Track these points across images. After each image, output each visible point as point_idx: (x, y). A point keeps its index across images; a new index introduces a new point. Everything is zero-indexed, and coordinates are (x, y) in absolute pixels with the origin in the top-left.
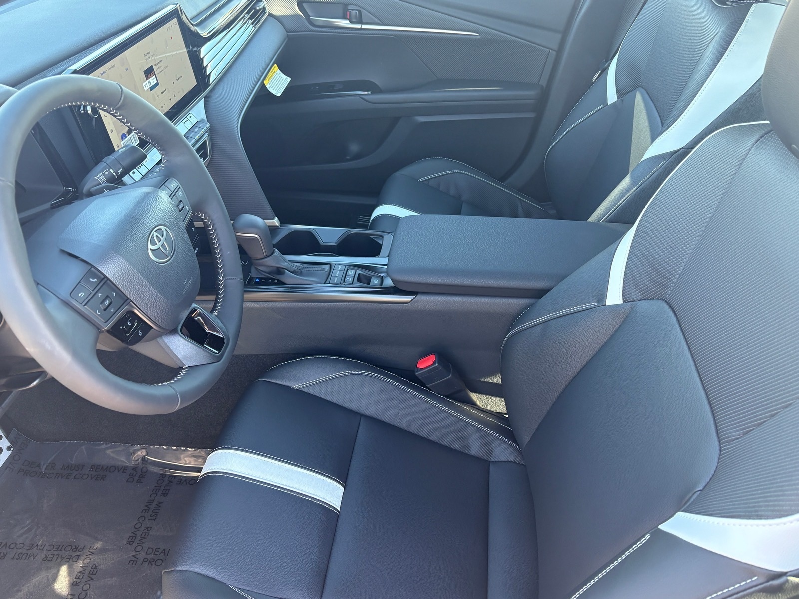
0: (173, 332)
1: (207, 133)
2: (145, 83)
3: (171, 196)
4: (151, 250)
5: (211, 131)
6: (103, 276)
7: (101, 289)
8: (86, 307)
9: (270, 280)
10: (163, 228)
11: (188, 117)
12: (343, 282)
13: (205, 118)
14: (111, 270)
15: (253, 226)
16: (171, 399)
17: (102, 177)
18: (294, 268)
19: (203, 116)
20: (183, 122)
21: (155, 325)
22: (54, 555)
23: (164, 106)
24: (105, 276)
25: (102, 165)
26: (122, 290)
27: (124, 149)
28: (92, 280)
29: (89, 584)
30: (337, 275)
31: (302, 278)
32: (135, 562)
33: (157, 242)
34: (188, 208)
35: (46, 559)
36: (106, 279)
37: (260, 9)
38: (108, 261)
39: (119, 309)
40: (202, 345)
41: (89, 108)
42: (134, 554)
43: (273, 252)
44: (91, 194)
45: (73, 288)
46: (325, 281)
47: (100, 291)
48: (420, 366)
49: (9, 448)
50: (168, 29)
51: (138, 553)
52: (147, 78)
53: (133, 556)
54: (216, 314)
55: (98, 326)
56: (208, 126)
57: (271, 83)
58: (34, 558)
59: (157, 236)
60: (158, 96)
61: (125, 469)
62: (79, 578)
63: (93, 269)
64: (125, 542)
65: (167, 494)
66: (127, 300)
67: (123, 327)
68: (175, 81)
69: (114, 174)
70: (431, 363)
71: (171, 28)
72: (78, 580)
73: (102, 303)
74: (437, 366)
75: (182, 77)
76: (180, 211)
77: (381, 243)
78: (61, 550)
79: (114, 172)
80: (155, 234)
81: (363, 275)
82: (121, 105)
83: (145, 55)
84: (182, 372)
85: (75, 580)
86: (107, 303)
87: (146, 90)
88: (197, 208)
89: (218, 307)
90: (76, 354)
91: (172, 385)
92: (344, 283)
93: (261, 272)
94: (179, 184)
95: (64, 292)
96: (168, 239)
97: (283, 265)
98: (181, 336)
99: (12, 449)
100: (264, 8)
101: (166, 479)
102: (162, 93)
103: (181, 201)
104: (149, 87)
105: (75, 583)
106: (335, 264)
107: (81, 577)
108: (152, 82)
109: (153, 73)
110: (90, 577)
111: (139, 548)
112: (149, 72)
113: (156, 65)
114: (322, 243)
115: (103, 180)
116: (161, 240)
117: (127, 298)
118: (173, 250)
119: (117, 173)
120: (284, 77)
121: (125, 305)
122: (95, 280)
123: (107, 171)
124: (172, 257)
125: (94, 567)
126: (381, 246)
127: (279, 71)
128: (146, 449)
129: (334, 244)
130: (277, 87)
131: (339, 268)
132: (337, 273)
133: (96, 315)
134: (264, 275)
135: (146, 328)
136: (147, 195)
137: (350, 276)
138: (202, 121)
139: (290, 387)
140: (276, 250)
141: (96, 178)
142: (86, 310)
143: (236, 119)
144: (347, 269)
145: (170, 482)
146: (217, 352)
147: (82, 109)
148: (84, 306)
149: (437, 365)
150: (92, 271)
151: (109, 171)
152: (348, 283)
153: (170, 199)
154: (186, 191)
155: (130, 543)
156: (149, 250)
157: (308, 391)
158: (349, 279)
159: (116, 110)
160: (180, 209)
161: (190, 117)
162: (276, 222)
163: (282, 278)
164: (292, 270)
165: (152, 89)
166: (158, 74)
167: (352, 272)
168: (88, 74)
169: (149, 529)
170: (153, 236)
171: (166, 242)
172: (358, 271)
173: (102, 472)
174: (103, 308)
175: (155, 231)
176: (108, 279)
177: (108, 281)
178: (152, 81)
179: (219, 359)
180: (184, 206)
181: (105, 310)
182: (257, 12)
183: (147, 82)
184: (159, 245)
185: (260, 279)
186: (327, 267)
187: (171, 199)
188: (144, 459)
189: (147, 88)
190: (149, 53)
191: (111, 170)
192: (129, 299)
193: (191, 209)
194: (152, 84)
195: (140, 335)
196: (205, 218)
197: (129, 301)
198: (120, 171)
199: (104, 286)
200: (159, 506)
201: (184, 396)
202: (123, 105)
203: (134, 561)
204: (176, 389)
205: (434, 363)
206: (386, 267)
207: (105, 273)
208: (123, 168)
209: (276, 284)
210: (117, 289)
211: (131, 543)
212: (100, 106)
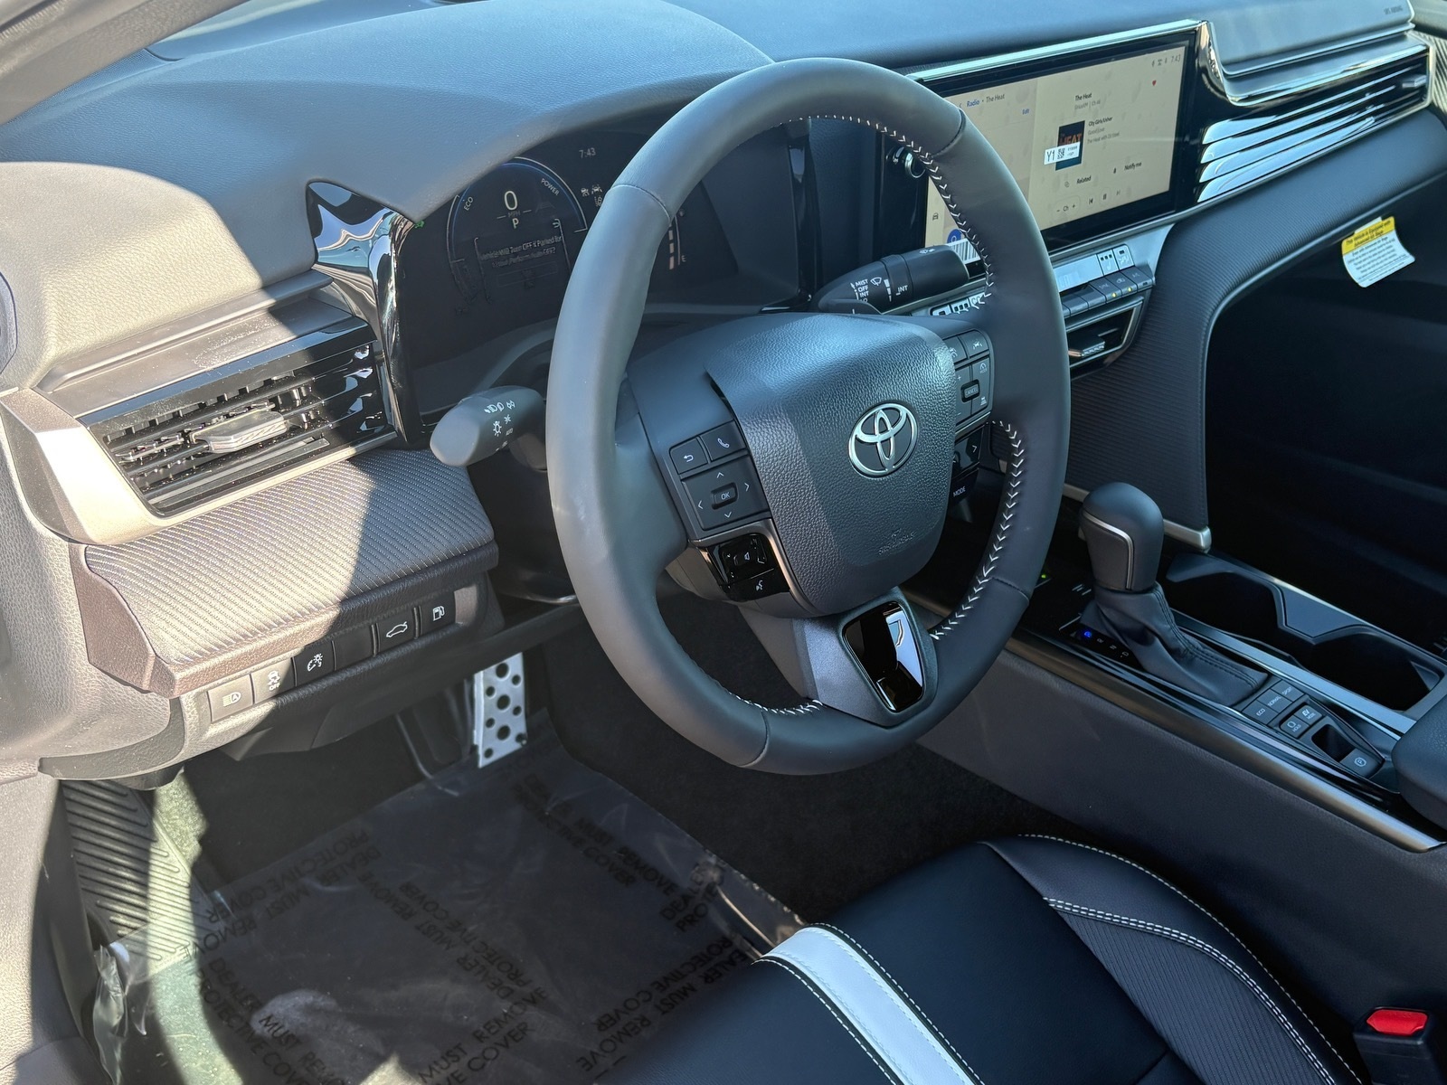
0: (828, 621)
1: (1142, 298)
2: (1052, 150)
3: (959, 365)
4: (857, 439)
5: (1155, 298)
6: (743, 446)
7: (729, 466)
8: (684, 483)
9: (1113, 647)
10: (904, 411)
11: (1117, 251)
12: (1278, 723)
13: (1153, 267)
14: (761, 439)
15: (1130, 517)
16: (750, 740)
17: (863, 289)
18: (1181, 644)
19: (1153, 262)
20: (1100, 256)
21: (795, 585)
22: (477, 963)
23: (1070, 207)
24: (747, 448)
25: (878, 266)
26: (764, 486)
27: (931, 250)
28: (721, 443)
29: (498, 1051)
30: (1270, 704)
31: (1186, 672)
32: (587, 1066)
33: (877, 431)
34: (984, 402)
35: (462, 962)
36: (746, 453)
37: (1412, 90)
38: (765, 422)
39: (742, 519)
40: (874, 678)
41: (909, 158)
42: (595, 1050)
43: (1150, 589)
44: (828, 310)
45: (682, 440)
46: (1234, 702)
47: (724, 468)
48: (1374, 1023)
49: (519, 738)
50: (1156, 63)
51: (601, 1053)
52: (1062, 141)
53: (592, 1053)
54: (937, 638)
55: (688, 531)
56: (1149, 281)
57: (1360, 254)
58: (448, 948)
59: (882, 419)
60: (1067, 185)
61: (669, 886)
62: (489, 1030)
63: (734, 423)
64: (594, 1018)
65: (713, 980)
66: (763, 511)
67: (732, 557)
68: (1121, 169)
69: (889, 290)
70: (1408, 1028)
71: (1163, 62)
72: (486, 1033)
73: (717, 491)
74: (1417, 1046)
75: (1140, 164)
76: (965, 400)
77: (1430, 688)
78: (492, 963)
79: (891, 287)
80: (882, 414)
81: (1336, 732)
82: (946, 154)
83: (1079, 98)
84: (806, 705)
85: (482, 1029)
86: (725, 496)
87: (1046, 162)
88: (1004, 411)
89: (949, 626)
90: (619, 553)
91: (769, 718)
92: (1278, 729)
93: (1105, 622)
94: (991, 350)
95: (663, 442)
96: (902, 436)
97: (1156, 627)
98: (839, 638)
99: (524, 742)
100: (1423, 90)
101: (728, 951)
102: (1079, 181)
103: (976, 382)
104: (1056, 160)
105: (478, 1034)
106: (1282, 679)
107: (493, 1031)
108: (1066, 152)
109: (1079, 135)
110: (505, 1039)
111: (609, 1046)
112: (1070, 133)
113: (1092, 123)
114: (1282, 625)
115: (862, 295)
116: (886, 430)
117: (765, 507)
118: (903, 461)
119: (894, 291)
120: (1400, 250)
121: (757, 517)
122: (726, 445)
123: (877, 280)
124: (890, 474)
125: (522, 1027)
126: (1425, 691)
127: (1393, 235)
128: (723, 870)
129: (1310, 640)
130: (1369, 266)
131: (1285, 693)
132: (1274, 700)
133: (695, 507)
134: (1108, 631)
135: (776, 584)
136: (914, 342)
137: (1302, 720)
138: (1143, 268)
139: (1041, 897)
140: (1160, 588)
141: (853, 286)
142: (682, 490)
143: (1222, 291)
144: (1304, 704)
145: (731, 962)
146: (893, 708)
147: (898, 155)
148: (682, 480)
149: (1419, 1042)
150: (730, 427)
151: (882, 281)
152: (1290, 735)
153: (953, 368)
154: (998, 369)
155: (601, 1025)
156: (854, 437)
157: (1076, 929)
158: (1294, 726)
159: (935, 159)
160: (967, 395)
161: (1122, 252)
162: (1204, 537)
163: (1141, 652)
164: (1173, 646)
165: (1060, 165)
166: (1090, 141)
167: (1313, 714)
168: (944, 95)
169: (645, 1023)
170: (874, 415)
171: (895, 440)
172: (1329, 721)
173: (632, 869)
174: (713, 502)
175: (883, 410)
176: (749, 454)
177: (749, 458)
178: (1071, 150)
179: (890, 723)
180: (977, 395)
181: (716, 507)
182: (1399, 92)
183: (1057, 149)
184: (877, 438)
185: (1096, 634)
186: (1257, 677)
187: (956, 370)
188: (711, 891)
189: (1051, 161)
190: (1090, 96)
191: (887, 283)
192: (769, 510)
193: (990, 407)
194: (1066, 157)
195: (758, 588)
196: (1016, 441)
197: (767, 514)
198: (902, 289)
199: (737, 464)
200: (684, 993)
201: (778, 751)
202: (951, 155)
203: (588, 1063)
204: (771, 728)
205: (1416, 1035)
206: (1398, 738)
207: (749, 441)
208: (911, 285)
209: (1124, 660)
210: (756, 481)
211: (603, 1027)
212: (915, 148)
